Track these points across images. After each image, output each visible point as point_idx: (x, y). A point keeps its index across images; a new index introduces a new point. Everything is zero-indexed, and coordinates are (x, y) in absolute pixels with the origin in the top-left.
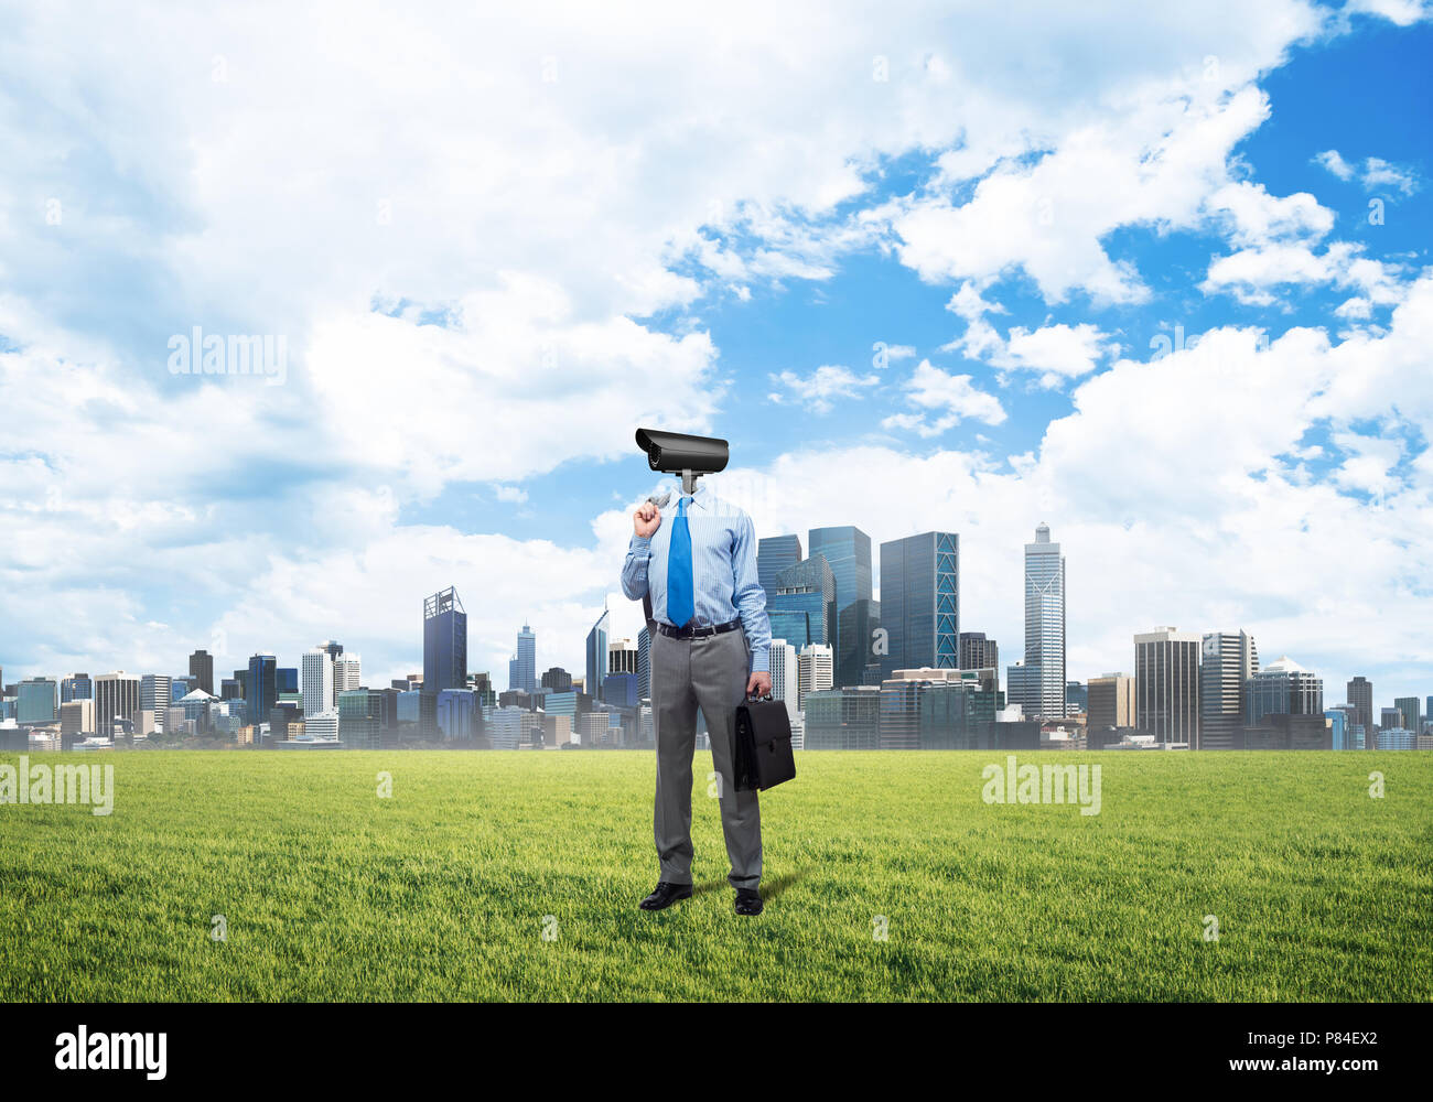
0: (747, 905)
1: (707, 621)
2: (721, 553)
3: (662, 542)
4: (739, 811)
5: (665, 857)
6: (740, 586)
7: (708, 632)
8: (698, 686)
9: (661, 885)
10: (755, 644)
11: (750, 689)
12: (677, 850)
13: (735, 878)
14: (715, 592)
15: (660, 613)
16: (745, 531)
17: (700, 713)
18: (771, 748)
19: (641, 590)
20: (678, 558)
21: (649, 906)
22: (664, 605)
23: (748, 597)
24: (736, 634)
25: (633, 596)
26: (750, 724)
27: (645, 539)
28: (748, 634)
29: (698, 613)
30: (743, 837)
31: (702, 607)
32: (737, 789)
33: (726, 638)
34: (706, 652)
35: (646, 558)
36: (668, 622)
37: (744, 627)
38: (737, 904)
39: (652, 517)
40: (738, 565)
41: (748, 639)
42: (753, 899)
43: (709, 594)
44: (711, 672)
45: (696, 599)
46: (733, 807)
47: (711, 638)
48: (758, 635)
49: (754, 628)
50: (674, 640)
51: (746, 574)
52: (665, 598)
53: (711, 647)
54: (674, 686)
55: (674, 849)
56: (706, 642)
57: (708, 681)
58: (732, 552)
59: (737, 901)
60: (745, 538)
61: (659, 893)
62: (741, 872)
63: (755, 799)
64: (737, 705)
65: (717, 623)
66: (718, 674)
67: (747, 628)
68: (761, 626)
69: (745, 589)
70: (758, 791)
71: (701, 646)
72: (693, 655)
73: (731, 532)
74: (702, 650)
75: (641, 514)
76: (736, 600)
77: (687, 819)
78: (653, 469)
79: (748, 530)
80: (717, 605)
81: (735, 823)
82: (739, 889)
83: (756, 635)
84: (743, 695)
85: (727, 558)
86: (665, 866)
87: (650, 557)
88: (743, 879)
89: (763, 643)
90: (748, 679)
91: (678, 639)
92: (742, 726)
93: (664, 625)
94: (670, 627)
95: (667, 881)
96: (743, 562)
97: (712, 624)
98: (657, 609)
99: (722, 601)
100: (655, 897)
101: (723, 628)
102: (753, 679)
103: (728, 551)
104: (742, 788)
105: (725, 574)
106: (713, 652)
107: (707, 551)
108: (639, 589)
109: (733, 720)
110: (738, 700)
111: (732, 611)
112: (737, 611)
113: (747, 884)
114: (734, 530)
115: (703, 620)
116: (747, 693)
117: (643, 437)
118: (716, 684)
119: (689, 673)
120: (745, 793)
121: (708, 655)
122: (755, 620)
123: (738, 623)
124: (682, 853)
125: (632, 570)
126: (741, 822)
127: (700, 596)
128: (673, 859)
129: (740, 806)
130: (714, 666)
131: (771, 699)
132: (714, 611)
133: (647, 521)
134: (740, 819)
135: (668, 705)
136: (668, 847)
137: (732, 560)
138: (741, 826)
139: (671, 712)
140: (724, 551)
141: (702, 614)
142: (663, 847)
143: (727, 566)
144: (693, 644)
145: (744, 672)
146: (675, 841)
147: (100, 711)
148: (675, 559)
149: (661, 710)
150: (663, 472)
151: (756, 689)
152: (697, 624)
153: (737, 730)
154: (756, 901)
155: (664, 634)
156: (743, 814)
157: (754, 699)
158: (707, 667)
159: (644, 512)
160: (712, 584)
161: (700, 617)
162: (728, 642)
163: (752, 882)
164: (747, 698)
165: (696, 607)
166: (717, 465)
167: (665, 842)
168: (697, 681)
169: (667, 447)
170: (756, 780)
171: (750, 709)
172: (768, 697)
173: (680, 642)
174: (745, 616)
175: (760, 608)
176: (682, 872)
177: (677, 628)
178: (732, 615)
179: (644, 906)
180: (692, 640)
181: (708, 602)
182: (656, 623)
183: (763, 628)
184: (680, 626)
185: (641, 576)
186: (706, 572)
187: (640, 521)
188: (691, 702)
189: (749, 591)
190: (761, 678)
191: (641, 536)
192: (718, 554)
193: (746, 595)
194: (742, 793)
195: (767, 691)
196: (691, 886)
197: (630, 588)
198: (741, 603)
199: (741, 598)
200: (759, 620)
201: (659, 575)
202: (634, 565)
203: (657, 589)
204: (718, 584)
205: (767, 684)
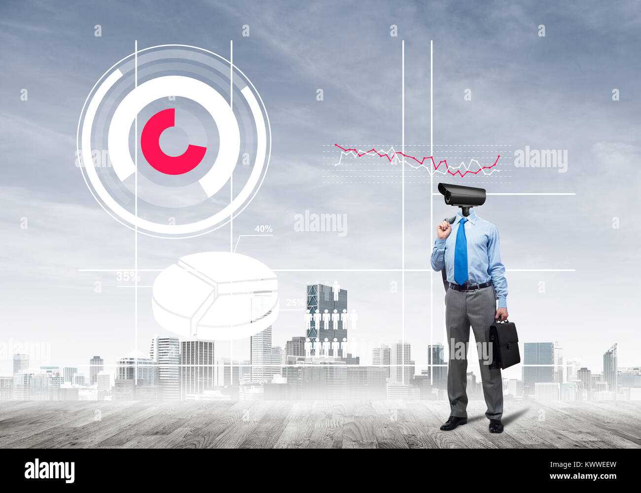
0: (495, 428)
1: (474, 282)
2: (482, 247)
3: (452, 241)
4: (492, 379)
5: (453, 403)
6: (492, 264)
7: (475, 288)
8: (470, 315)
9: (451, 418)
10: (499, 294)
11: (497, 317)
12: (459, 400)
13: (489, 414)
14: (479, 267)
15: (451, 278)
16: (494, 236)
17: (471, 327)
18: (508, 347)
19: (441, 266)
20: (460, 249)
21: (445, 428)
22: (453, 274)
23: (496, 270)
24: (489, 289)
25: (437, 269)
26: (497, 334)
27: (443, 240)
28: (496, 289)
29: (470, 278)
31: (472, 275)
33: (485, 291)
34: (474, 298)
35: (444, 250)
36: (454, 282)
37: (493, 285)
39: (447, 228)
40: (491, 253)
41: (496, 291)
43: (476, 268)
44: (477, 308)
45: (469, 271)
46: (488, 378)
47: (477, 291)
49: (498, 286)
50: (458, 292)
51: (495, 258)
52: (453, 270)
53: (476, 295)
54: (458, 315)
55: (458, 399)
56: (474, 293)
57: (475, 313)
58: (487, 246)
59: (490, 426)
60: (494, 239)
61: (450, 421)
62: (492, 411)
63: (500, 374)
64: (491, 325)
65: (480, 283)
66: (481, 309)
67: (495, 285)
68: (502, 284)
69: (494, 266)
70: (501, 369)
71: (472, 295)
72: (467, 299)
74: (472, 297)
75: (441, 227)
76: (490, 271)
77: (464, 384)
78: (447, 204)
79: (496, 236)
80: (480, 274)
81: (489, 386)
82: (492, 420)
83: (500, 289)
84: (494, 320)
85: (485, 250)
86: (454, 408)
87: (445, 249)
88: (493, 415)
89: (503, 294)
90: (496, 312)
91: (460, 291)
92: (493, 336)
93: (452, 284)
94: (455, 285)
95: (454, 415)
96: (494, 251)
97: (477, 283)
98: (449, 275)
99: (483, 271)
100: (448, 424)
101: (483, 286)
102: (498, 312)
103: (486, 246)
105: (484, 258)
106: (478, 298)
107: (475, 247)
108: (440, 266)
109: (488, 332)
110: (490, 323)
111: (487, 277)
112: (490, 277)
113: (495, 417)
114: (488, 235)
115: (473, 281)
117: (442, 188)
118: (479, 314)
119: (466, 309)
120: (494, 371)
121: (475, 299)
122: (499, 281)
123: (491, 283)
124: (461, 401)
125: (436, 256)
126: (492, 385)
127: (471, 269)
128: (457, 405)
129: (492, 378)
130: (477, 305)
131: (508, 321)
132: (478, 277)
133: (444, 230)
134: (492, 384)
135: (454, 325)
136: (455, 398)
137: (488, 251)
138: (492, 387)
139: (456, 329)
140: (484, 246)
141: (472, 278)
142: (452, 398)
143: (485, 254)
144: (467, 294)
145: (494, 308)
146: (458, 395)
148: (458, 251)
149: (451, 328)
150: (452, 205)
151: (500, 317)
152: (469, 283)
153: (490, 338)
154: (500, 426)
155: (452, 289)
156: (493, 381)
157: (499, 322)
158: (475, 305)
159: (442, 226)
160: (477, 263)
161: (471, 280)
162: (486, 293)
163: (498, 416)
164: (495, 322)
165: (469, 275)
166: (480, 201)
167: (453, 395)
168: (470, 312)
169: (454, 193)
170: (500, 364)
171: (497, 327)
172: (506, 321)
173: (461, 292)
174: (494, 279)
175: (502, 275)
176: (462, 411)
177: (459, 285)
178: (488, 279)
179: (442, 429)
180: (467, 292)
181: (475, 272)
182: (449, 283)
183: (504, 285)
184: (461, 285)
185: (441, 259)
186: (474, 257)
187: (440, 231)
188: (467, 323)
189: (497, 267)
190: (503, 311)
191: (441, 238)
192: (481, 248)
193: (495, 269)
194: (492, 370)
195: (506, 318)
196: (467, 418)
197: (435, 265)
198: (492, 273)
199: (492, 270)
200: (501, 281)
201: (450, 258)
202: (437, 254)
203: (449, 266)
204: (481, 263)
205: (505, 315)
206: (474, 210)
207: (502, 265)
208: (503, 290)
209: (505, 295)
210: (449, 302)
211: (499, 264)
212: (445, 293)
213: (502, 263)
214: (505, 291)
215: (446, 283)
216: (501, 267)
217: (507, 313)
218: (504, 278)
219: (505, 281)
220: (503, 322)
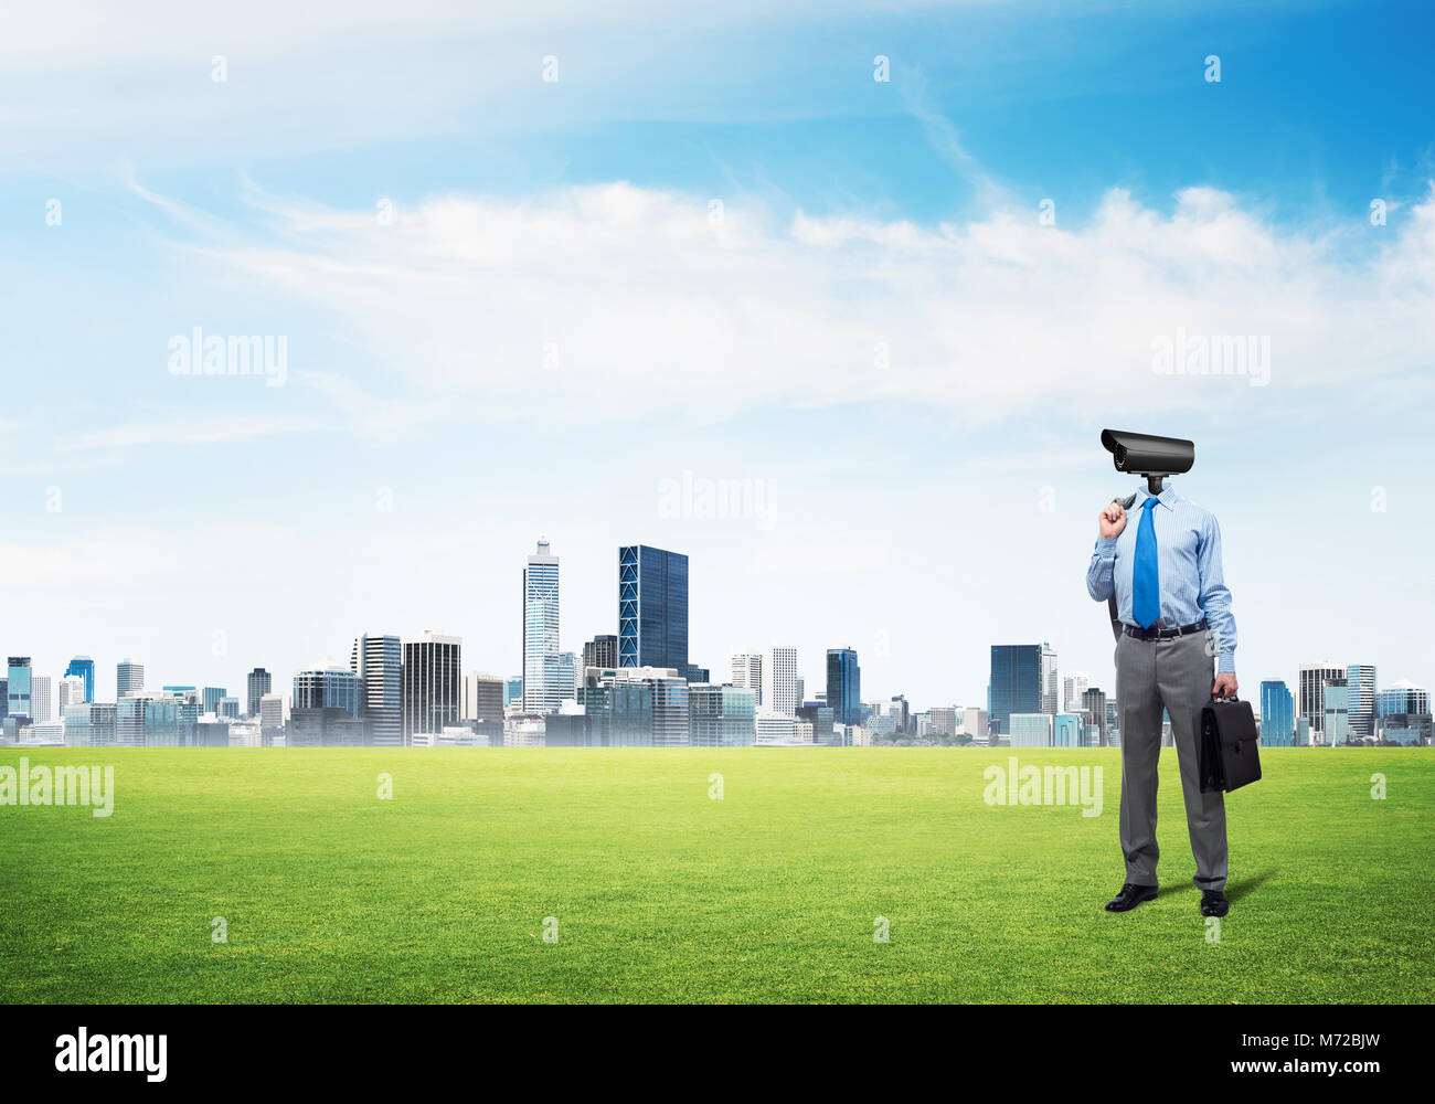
0: (1213, 907)
1: (1172, 623)
2: (1186, 554)
3: (1128, 542)
4: (1205, 812)
5: (1130, 858)
6: (1206, 587)
7: (1174, 633)
8: (1163, 687)
9: (1126, 887)
10: (1221, 645)
11: (1216, 690)
12: (1142, 851)
13: (1200, 880)
14: (1181, 593)
15: (1126, 614)
16: (1210, 532)
17: (1165, 711)
18: (1237, 749)
19: (1107, 591)
20: (1144, 558)
21: (1114, 907)
22: (1130, 606)
23: (1214, 598)
24: (1201, 635)
25: (1099, 599)
26: (1216, 727)
27: (1111, 540)
29: (1164, 614)
30: (1209, 840)
31: (1168, 609)
32: (1202, 792)
33: (1192, 639)
34: (1171, 653)
35: (1112, 559)
36: (1133, 623)
37: (1209, 628)
38: (1202, 905)
39: (1118, 518)
40: (1204, 566)
42: (1218, 900)
43: (1175, 595)
44: (1177, 674)
45: (1161, 603)
46: (1199, 808)
47: (1177, 639)
48: (1224, 636)
49: (1219, 629)
50: (1139, 641)
51: (1211, 575)
52: (1131, 599)
53: (1176, 648)
54: (1140, 687)
55: (1140, 850)
56: (1172, 643)
57: (1173, 682)
58: (1197, 552)
59: (1204, 903)
60: (1210, 539)
61: (1124, 895)
62: (1206, 873)
63: (1220, 801)
64: (1204, 706)
65: (1182, 624)
66: (1184, 675)
68: (1226, 627)
69: (1210, 590)
71: (1167, 648)
72: (1158, 656)
73: (1197, 533)
74: (1167, 651)
75: (1106, 515)
76: (1201, 601)
77: (1152, 821)
78: (1119, 470)
79: (1214, 531)
80: (1183, 606)
81: (1201, 825)
82: (1206, 892)
83: (1222, 636)
84: (1209, 697)
85: (1193, 559)
86: (1132, 867)
87: (1115, 558)
88: (1208, 880)
89: (1228, 645)
90: (1214, 680)
91: (1144, 640)
92: (1208, 728)
93: (1129, 626)
94: (1136, 628)
95: (1132, 882)
96: (1209, 563)
97: (1178, 625)
98: (1123, 610)
99: (1188, 602)
100: (1122, 898)
101: (1189, 630)
102: (1218, 681)
103: (1194, 552)
104: (1208, 789)
105: (1190, 575)
106: (1179, 653)
107: (1173, 552)
108: (1104, 589)
109: (1199, 721)
110: (1203, 702)
111: (1197, 612)
112: (1202, 611)
113: (1213, 886)
114: (1199, 530)
115: (1169, 621)
116: (1213, 695)
117: (1109, 439)
118: (1181, 685)
119: (1155, 675)
120: (1210, 794)
121: (1174, 656)
122: (1221, 621)
123: (1204, 624)
124: (1147, 854)
125: (1098, 571)
126: (1207, 824)
127: (1166, 597)
128: (1138, 861)
129: (1206, 809)
130: (1178, 668)
131: (1237, 700)
132: (1180, 612)
133: (1113, 522)
134: (1206, 820)
135: (1133, 706)
136: (1134, 849)
137: (1198, 562)
138: (1207, 827)
139: (1138, 713)
140: (1189, 552)
141: (1168, 615)
142: (1129, 849)
143: (1192, 567)
144: (1159, 645)
145: (1210, 674)
146: (1140, 842)
147: (1305, 701)
148: (1140, 560)
149: (1127, 711)
150: (1129, 473)
151: (1222, 690)
152: (1162, 624)
153: (1203, 733)
154: (1222, 903)
155: (1129, 635)
156: (1208, 815)
157: (1219, 700)
158: (1174, 668)
159: (1109, 513)
160: (1178, 585)
161: (1166, 618)
162: (1194, 643)
163: (1218, 883)
164: (1212, 699)
165: (1161, 608)
166: (1183, 465)
167: (1130, 844)
168: (1162, 682)
169: (1133, 448)
170: (1222, 781)
171: (1216, 710)
172: (1233, 698)
173: (1145, 643)
174: (1211, 617)
175: (1225, 609)
176: (1148, 873)
177: (1143, 629)
178: (1198, 616)
179: (1108, 908)
180: (1158, 641)
181: (1173, 603)
182: (1121, 624)
183: (1230, 629)
184: (1146, 628)
185: (1106, 577)
186: (1172, 573)
187: (1105, 522)
188: (1157, 703)
189: (1217, 592)
190: (1227, 679)
191: (1106, 537)
192: (1185, 556)
193: (1210, 597)
194: (1208, 794)
195: (1233, 692)
196: (1157, 887)
197: (1096, 589)
198: (1207, 604)
199: (1207, 599)
200: (1225, 621)
201: (1125, 576)
202: (1099, 567)
203: (1122, 590)
204: (1185, 585)
205: (1232, 686)
206: (1172, 482)
207: (1225, 589)
208: (1228, 637)
209: (1233, 648)
210: (1122, 660)
211: (1221, 588)
212: (1114, 644)
213: (1225, 585)
214: (1229, 641)
215: (1116, 624)
216: (1225, 593)
217: (1236, 683)
218: (1229, 615)
219: (1232, 621)
220: (1227, 701)
